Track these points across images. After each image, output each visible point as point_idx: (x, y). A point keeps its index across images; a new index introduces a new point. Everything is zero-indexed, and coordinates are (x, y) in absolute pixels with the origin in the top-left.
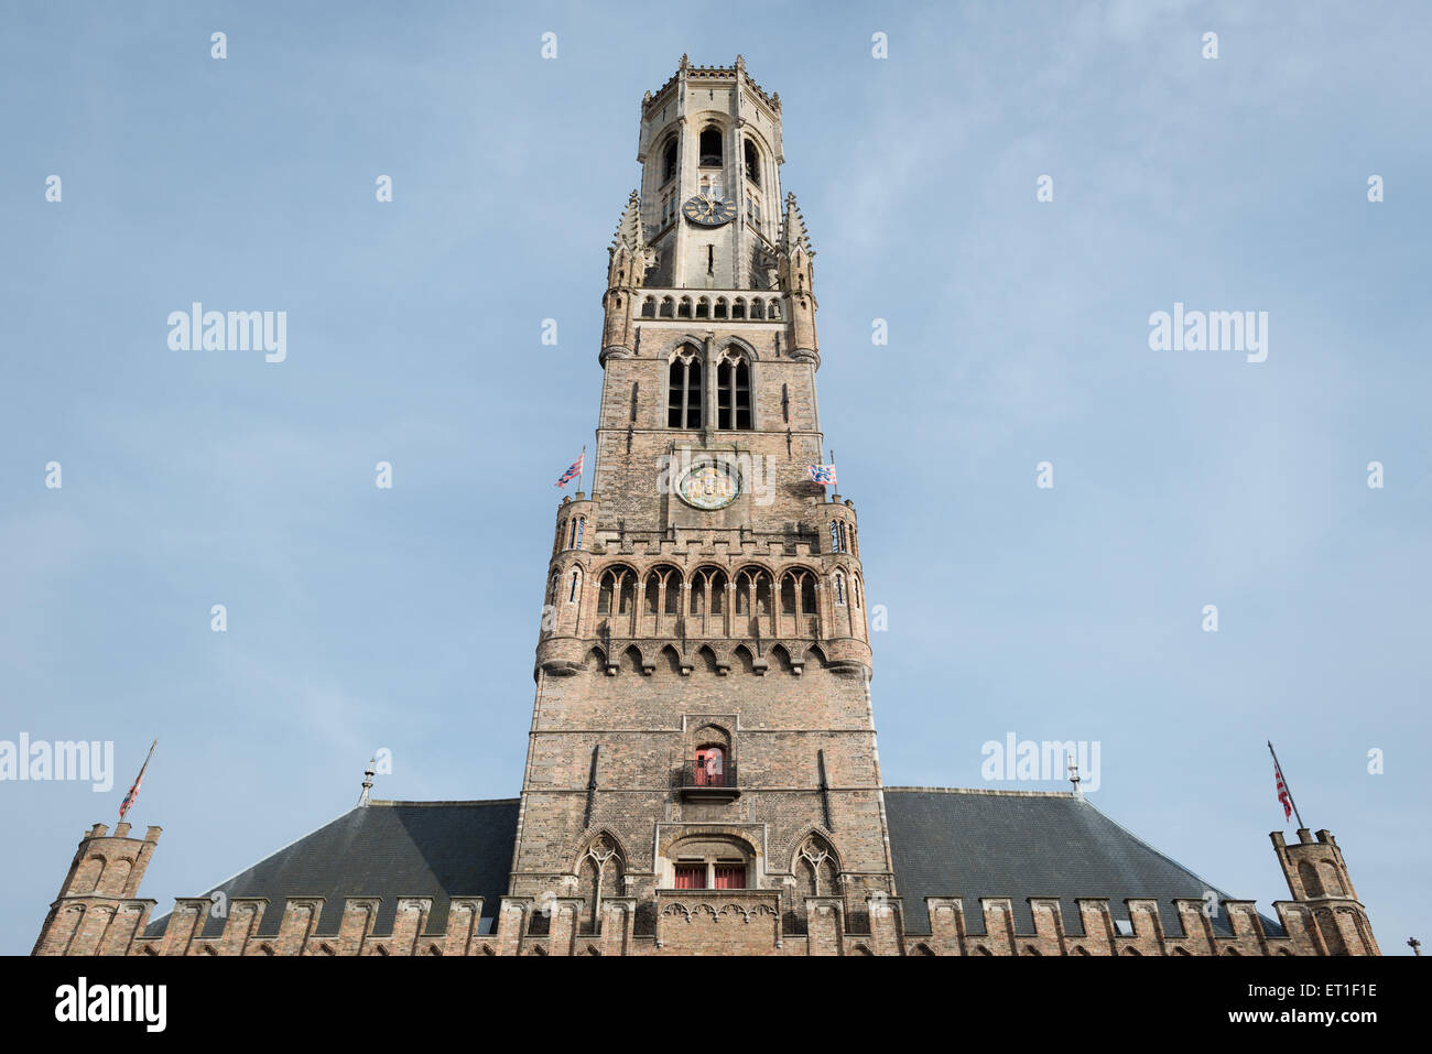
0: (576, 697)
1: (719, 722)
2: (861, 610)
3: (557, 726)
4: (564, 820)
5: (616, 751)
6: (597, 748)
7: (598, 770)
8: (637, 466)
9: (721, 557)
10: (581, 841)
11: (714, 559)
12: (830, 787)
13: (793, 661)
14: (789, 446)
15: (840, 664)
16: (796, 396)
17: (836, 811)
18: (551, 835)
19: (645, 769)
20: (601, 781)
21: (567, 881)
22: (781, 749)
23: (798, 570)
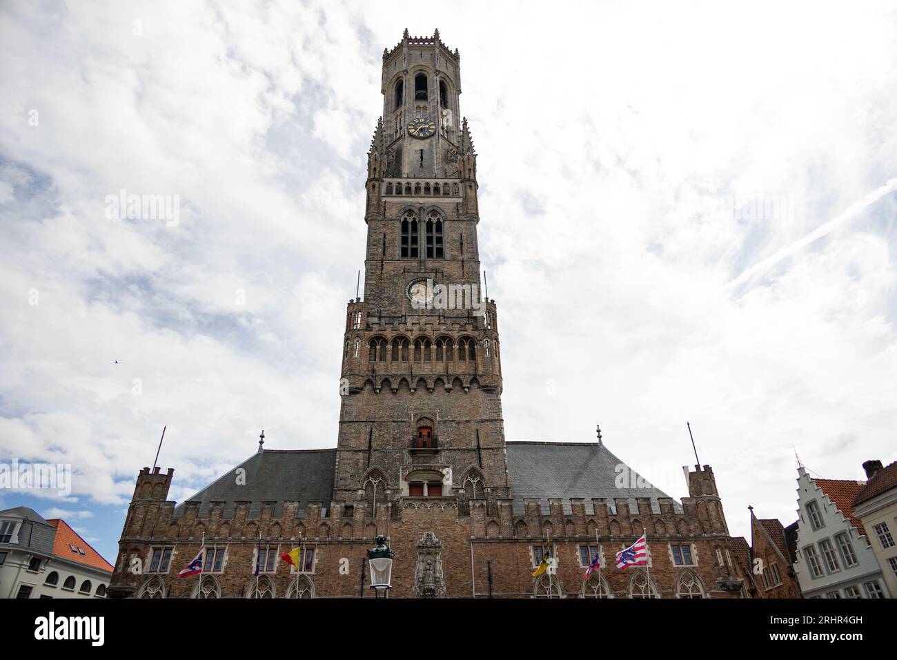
0: (360, 404)
1: (429, 416)
2: (497, 358)
3: (352, 419)
4: (357, 464)
5: (380, 430)
6: (371, 430)
7: (373, 440)
8: (386, 281)
9: (429, 331)
10: (365, 474)
11: (426, 333)
12: (481, 447)
13: (464, 385)
14: (463, 269)
15: (487, 386)
16: (466, 239)
17: (484, 459)
18: (352, 471)
19: (394, 439)
20: (374, 445)
21: (360, 492)
22: (458, 429)
23: (467, 338)
